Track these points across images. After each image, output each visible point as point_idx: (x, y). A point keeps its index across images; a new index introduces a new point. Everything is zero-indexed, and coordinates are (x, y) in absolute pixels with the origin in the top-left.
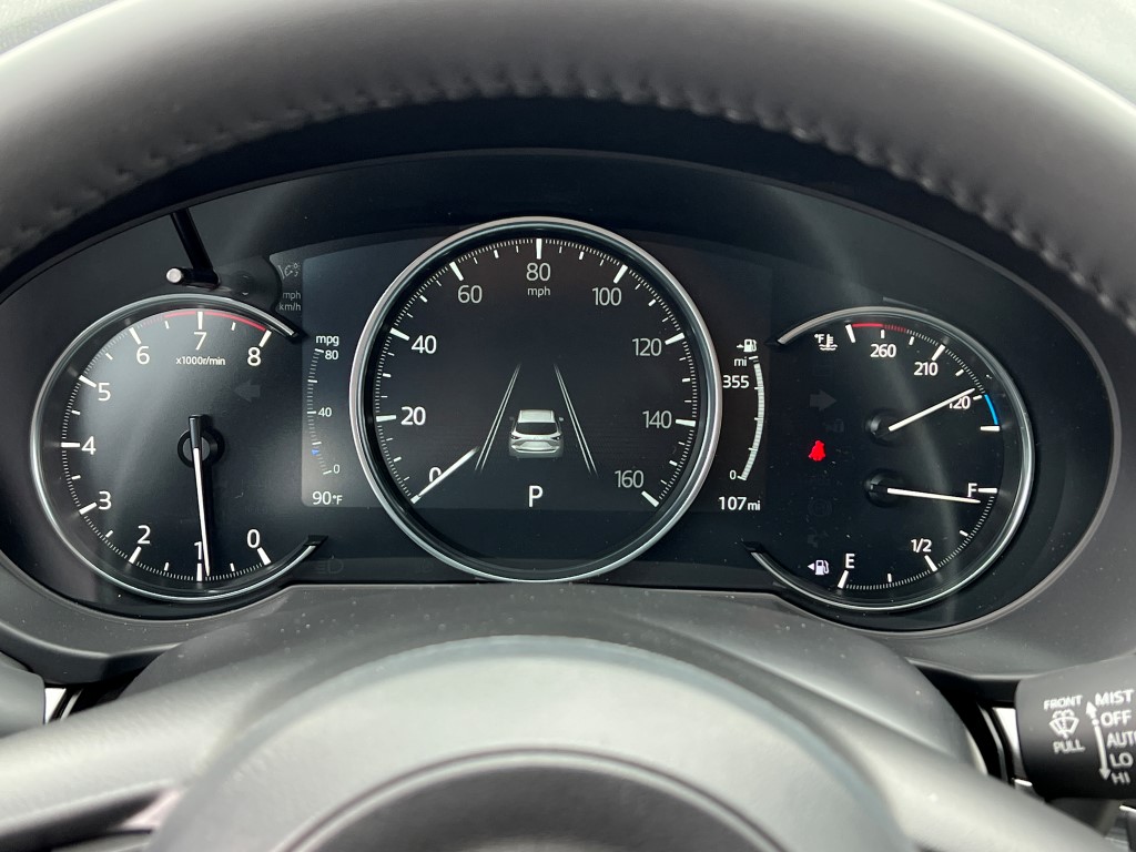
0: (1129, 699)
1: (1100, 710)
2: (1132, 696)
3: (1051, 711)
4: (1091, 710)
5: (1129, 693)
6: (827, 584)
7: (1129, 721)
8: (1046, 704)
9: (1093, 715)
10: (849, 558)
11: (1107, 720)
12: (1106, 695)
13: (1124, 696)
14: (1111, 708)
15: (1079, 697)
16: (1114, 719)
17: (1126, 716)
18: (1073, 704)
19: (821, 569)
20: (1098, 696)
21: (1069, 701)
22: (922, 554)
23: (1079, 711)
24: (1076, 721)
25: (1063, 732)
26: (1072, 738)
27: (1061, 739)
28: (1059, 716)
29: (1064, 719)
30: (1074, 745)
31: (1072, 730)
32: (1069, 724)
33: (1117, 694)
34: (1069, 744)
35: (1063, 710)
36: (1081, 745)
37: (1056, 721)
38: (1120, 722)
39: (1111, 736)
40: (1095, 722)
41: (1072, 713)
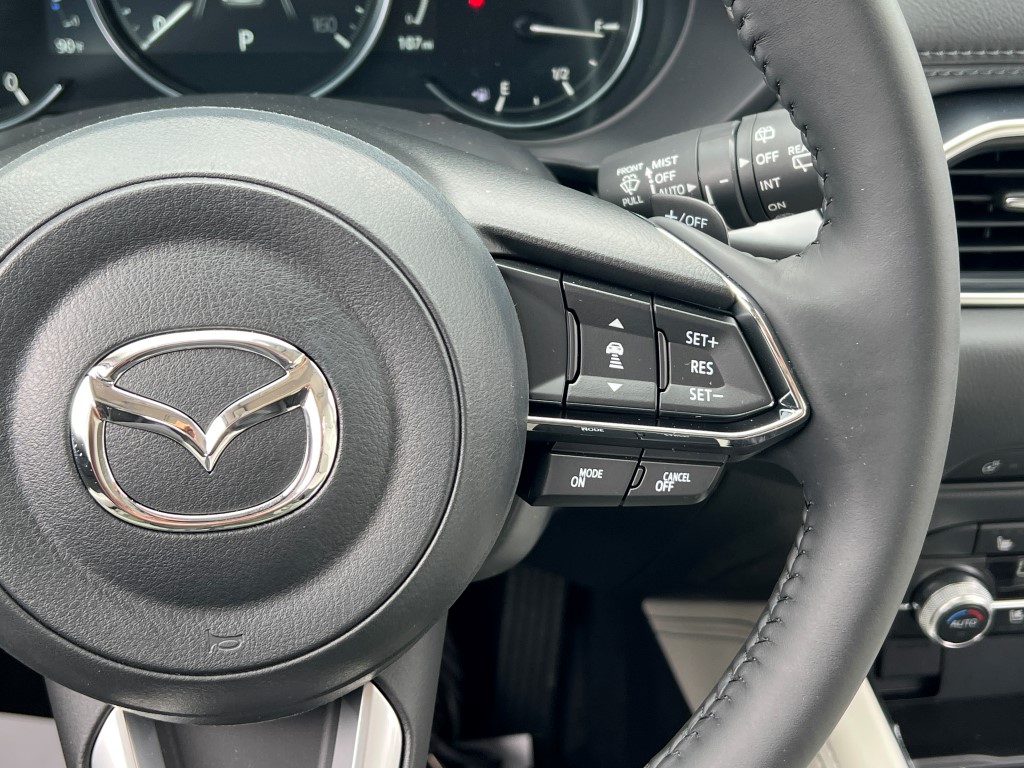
0: (674, 163)
1: (655, 172)
2: (678, 159)
3: (622, 176)
4: (648, 173)
5: (675, 158)
6: (488, 108)
7: (674, 178)
8: (618, 172)
9: (650, 177)
10: (504, 87)
11: (659, 178)
12: (659, 161)
13: (672, 160)
14: (662, 170)
15: (641, 165)
16: (664, 177)
17: (672, 175)
18: (637, 169)
19: (481, 96)
20: (654, 163)
21: (634, 168)
22: (561, 81)
23: (641, 174)
24: (638, 182)
25: (629, 190)
26: (635, 194)
27: (628, 196)
28: (627, 179)
29: (630, 181)
30: (637, 200)
31: (635, 189)
32: (634, 184)
33: (667, 159)
34: (633, 199)
35: (629, 174)
36: (642, 199)
37: (624, 183)
38: (668, 179)
39: (661, 190)
40: (651, 181)
41: (635, 177)
